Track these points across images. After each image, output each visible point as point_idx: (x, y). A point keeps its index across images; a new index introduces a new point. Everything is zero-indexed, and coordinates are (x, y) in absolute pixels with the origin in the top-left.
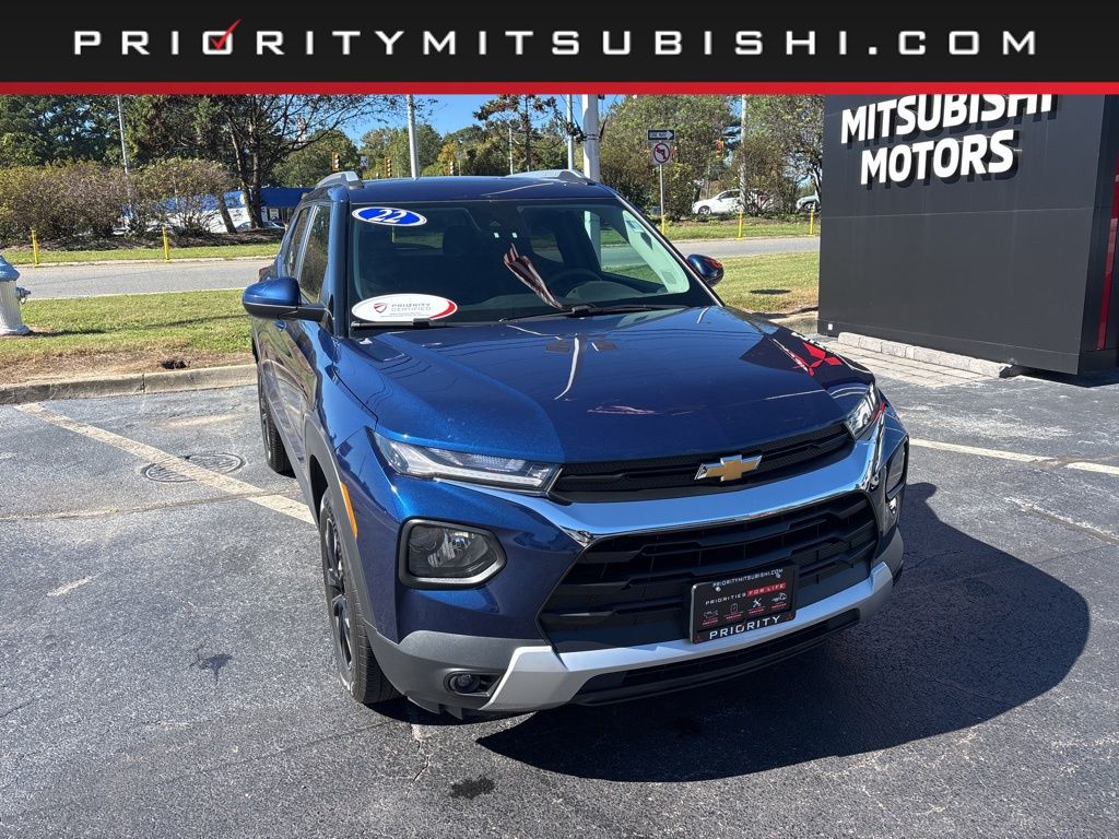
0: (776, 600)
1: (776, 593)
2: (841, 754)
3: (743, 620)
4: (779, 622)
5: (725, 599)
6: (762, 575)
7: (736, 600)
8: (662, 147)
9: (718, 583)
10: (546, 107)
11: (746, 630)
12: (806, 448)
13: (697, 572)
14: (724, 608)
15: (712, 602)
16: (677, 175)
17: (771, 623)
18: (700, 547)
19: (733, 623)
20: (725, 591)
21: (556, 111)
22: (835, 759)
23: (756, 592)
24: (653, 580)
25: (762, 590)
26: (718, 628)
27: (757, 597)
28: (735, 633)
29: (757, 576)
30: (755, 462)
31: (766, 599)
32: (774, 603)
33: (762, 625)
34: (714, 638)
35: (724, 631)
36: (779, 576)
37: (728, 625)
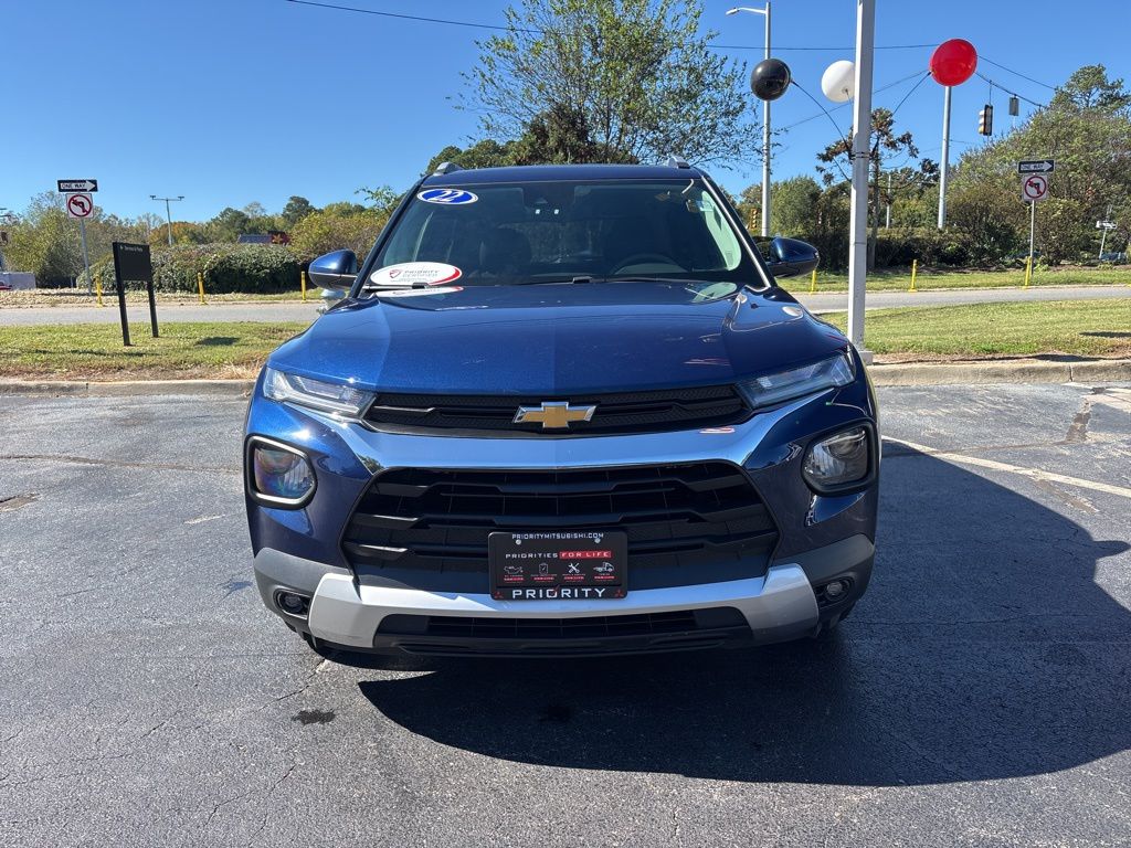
0: (600, 569)
1: (600, 562)
2: (688, 775)
3: (558, 585)
4: (605, 596)
5: (531, 556)
6: (576, 536)
7: (546, 560)
8: (1035, 181)
9: (519, 536)
10: (900, 145)
11: (559, 597)
12: (670, 407)
13: (497, 520)
14: (531, 567)
15: (514, 556)
16: (1059, 213)
17: (593, 596)
18: (497, 492)
19: (544, 586)
20: (526, 546)
21: (911, 148)
22: (677, 778)
23: (571, 555)
24: (453, 522)
25: (579, 554)
26: (524, 587)
27: (574, 561)
28: (545, 598)
29: (568, 536)
30: (588, 412)
31: (587, 566)
32: (598, 573)
33: (581, 596)
34: (518, 598)
35: (530, 593)
36: (597, 541)
37: (537, 587)
